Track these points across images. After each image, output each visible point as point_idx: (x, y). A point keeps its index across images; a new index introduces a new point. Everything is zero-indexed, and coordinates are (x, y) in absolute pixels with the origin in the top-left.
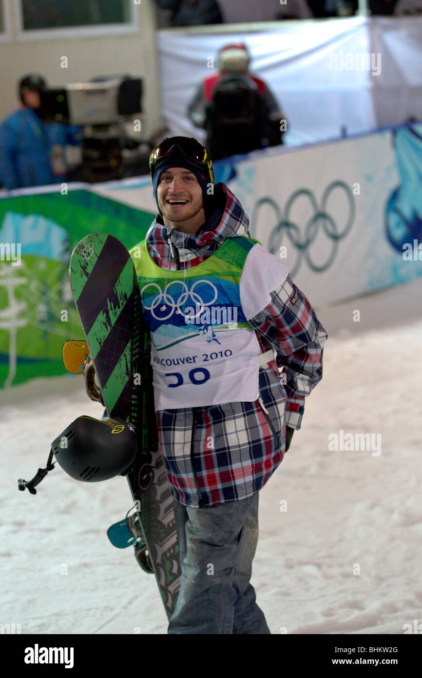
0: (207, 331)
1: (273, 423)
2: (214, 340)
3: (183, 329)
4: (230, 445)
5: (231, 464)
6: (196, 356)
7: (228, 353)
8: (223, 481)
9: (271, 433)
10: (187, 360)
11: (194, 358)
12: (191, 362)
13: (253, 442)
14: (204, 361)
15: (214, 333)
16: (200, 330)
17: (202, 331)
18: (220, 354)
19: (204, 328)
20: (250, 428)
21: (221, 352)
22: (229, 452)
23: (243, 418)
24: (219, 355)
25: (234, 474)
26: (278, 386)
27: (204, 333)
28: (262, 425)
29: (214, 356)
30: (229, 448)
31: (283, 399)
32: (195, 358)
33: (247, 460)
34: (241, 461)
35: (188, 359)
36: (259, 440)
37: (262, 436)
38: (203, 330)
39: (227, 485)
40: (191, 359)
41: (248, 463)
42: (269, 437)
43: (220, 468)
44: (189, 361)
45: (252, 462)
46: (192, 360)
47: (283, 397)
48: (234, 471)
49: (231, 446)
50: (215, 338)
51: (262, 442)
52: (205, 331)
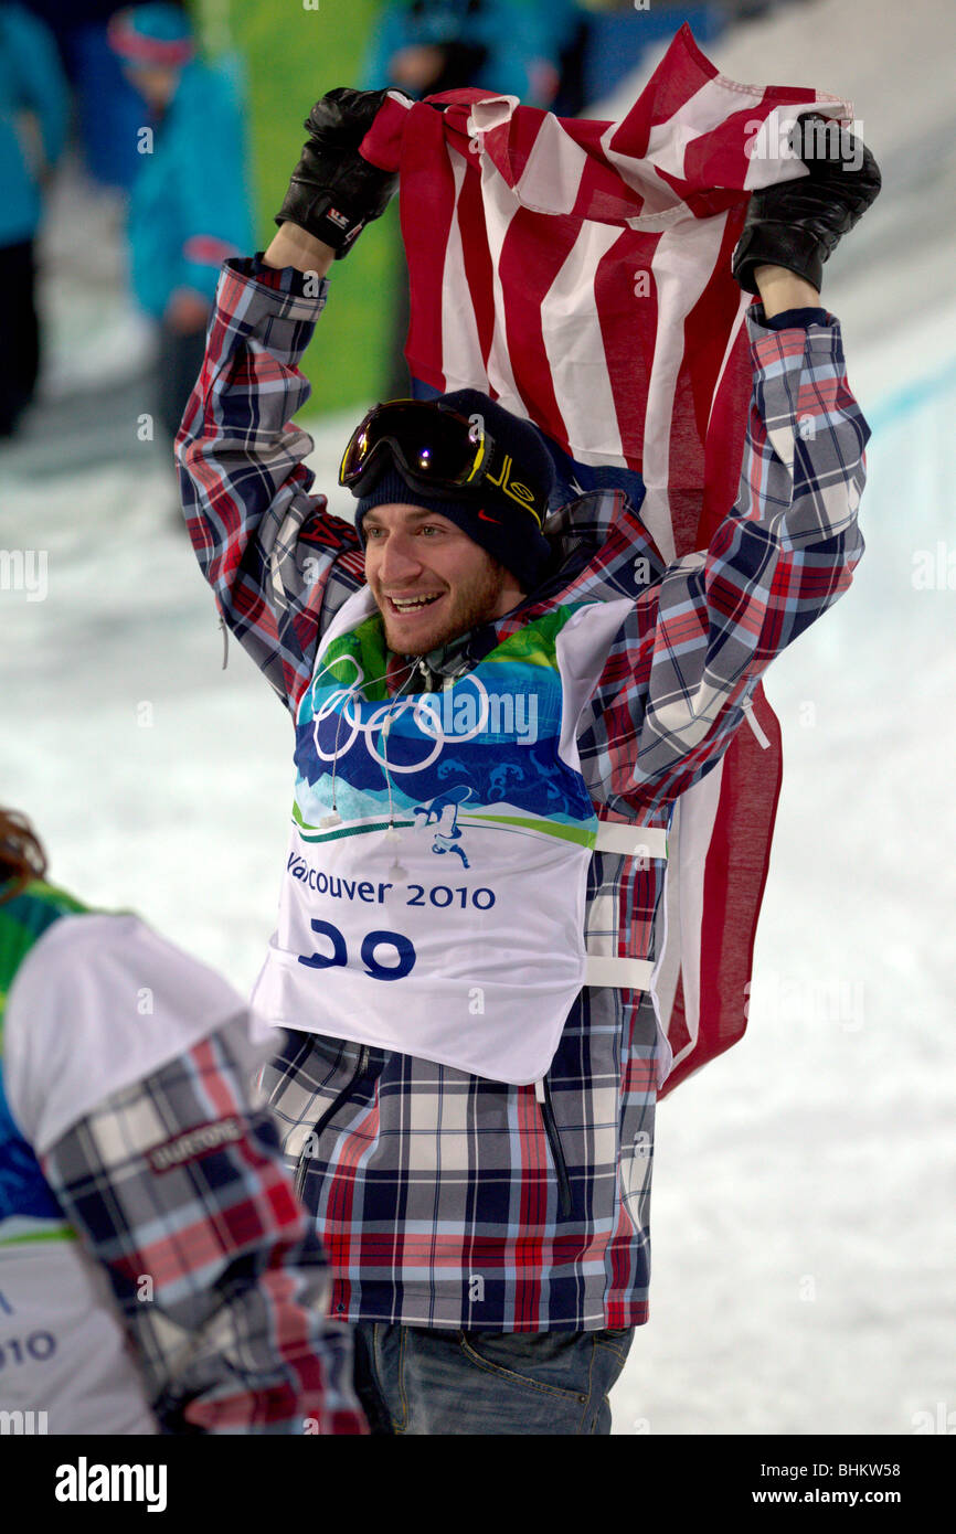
0: (439, 818)
1: (567, 1138)
2: (455, 849)
3: (369, 798)
4: (412, 1167)
5: (402, 1217)
6: (390, 886)
7: (484, 899)
8: (365, 1261)
9: (550, 1164)
10: (361, 892)
11: (382, 887)
12: (372, 900)
13: (484, 1174)
14: (409, 903)
15: (459, 827)
16: (418, 811)
17: (423, 816)
18: (460, 893)
19: (432, 809)
20: (481, 1131)
21: (464, 891)
22: (405, 1186)
23: (465, 1097)
24: (457, 897)
25: (405, 1247)
26: (616, 1035)
27: (428, 823)
28: (523, 1132)
29: (441, 897)
30: (406, 1174)
31: (614, 1076)
32: (386, 891)
33: (455, 1219)
34: (435, 1218)
35: (366, 888)
36: (507, 1173)
37: (516, 1163)
38: (428, 813)
39: (376, 1273)
40: (371, 891)
41: (454, 1229)
42: (542, 1173)
43: (369, 1223)
44: (365, 894)
45: (468, 1229)
46: (375, 896)
47: (617, 1073)
48: (406, 1241)
49: (414, 1171)
50: (459, 842)
51: (516, 1181)
52: (434, 816)
